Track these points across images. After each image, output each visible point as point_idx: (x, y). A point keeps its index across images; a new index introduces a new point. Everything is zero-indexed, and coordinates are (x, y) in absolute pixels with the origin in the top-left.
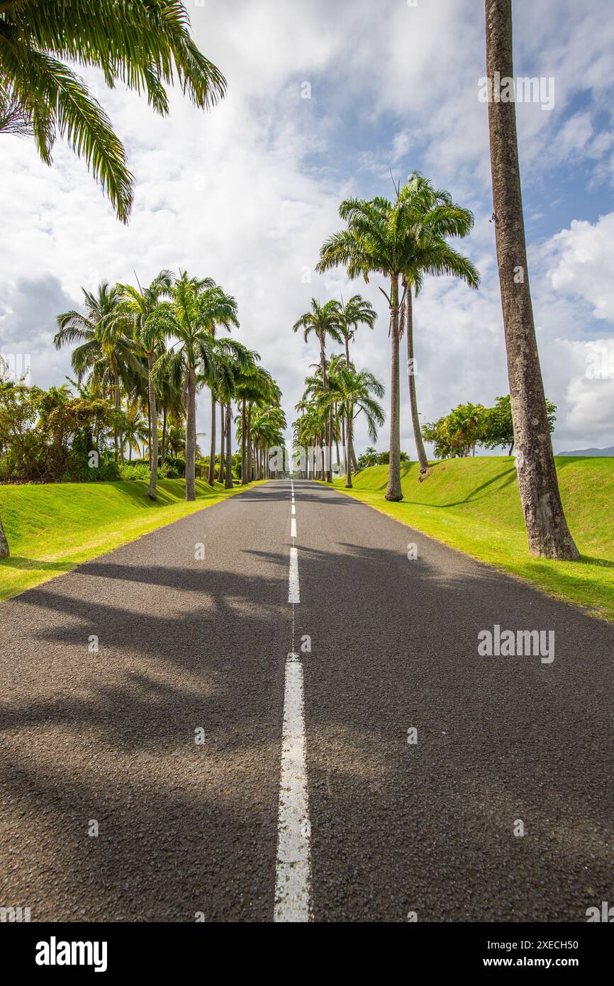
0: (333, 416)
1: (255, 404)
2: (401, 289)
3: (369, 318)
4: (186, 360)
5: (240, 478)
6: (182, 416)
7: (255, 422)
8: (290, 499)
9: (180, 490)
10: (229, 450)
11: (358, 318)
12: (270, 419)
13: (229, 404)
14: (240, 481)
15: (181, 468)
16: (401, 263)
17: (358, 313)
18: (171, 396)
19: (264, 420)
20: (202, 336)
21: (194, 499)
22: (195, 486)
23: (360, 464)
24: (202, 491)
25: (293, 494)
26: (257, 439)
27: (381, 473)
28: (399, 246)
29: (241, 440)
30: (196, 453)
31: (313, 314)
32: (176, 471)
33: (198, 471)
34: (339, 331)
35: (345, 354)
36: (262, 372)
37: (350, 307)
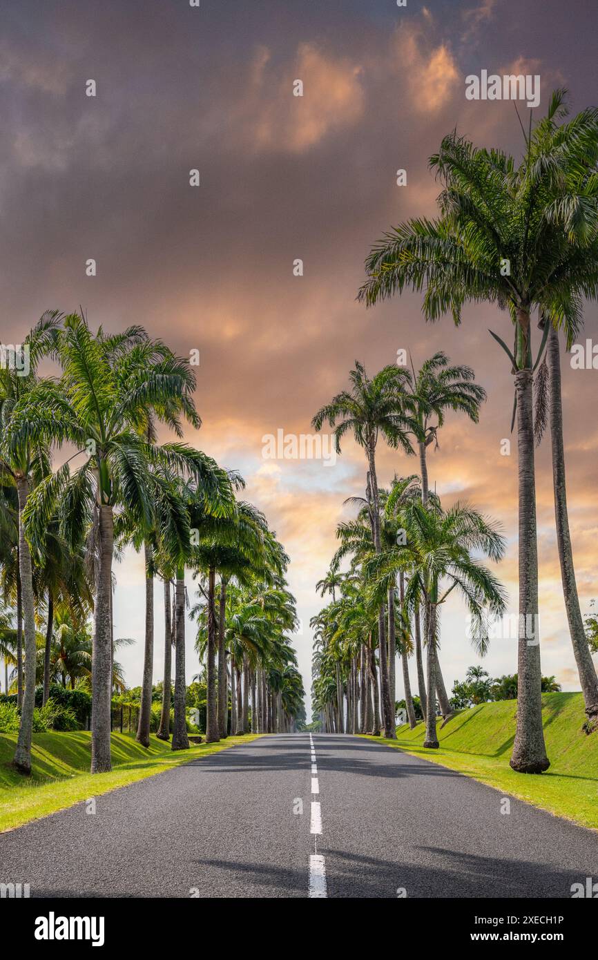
0: (397, 602)
1: (234, 581)
2: (536, 334)
3: (468, 400)
4: (94, 489)
5: (204, 731)
6: (85, 606)
7: (233, 616)
8: (308, 767)
9: (80, 753)
10: (181, 671)
11: (444, 401)
12: (266, 609)
13: (181, 576)
14: (204, 737)
15: (82, 708)
16: (536, 277)
17: (444, 391)
18: (63, 563)
19: (254, 611)
20: (126, 440)
21: (108, 769)
22: (112, 746)
23: (455, 702)
24: (125, 756)
25: (313, 758)
26: (239, 651)
27: (500, 718)
28: (529, 245)
29: (206, 654)
30: (114, 680)
31: (353, 394)
32: (72, 716)
33: (117, 717)
34: (405, 428)
35: (420, 475)
36: (246, 512)
37: (428, 380)
